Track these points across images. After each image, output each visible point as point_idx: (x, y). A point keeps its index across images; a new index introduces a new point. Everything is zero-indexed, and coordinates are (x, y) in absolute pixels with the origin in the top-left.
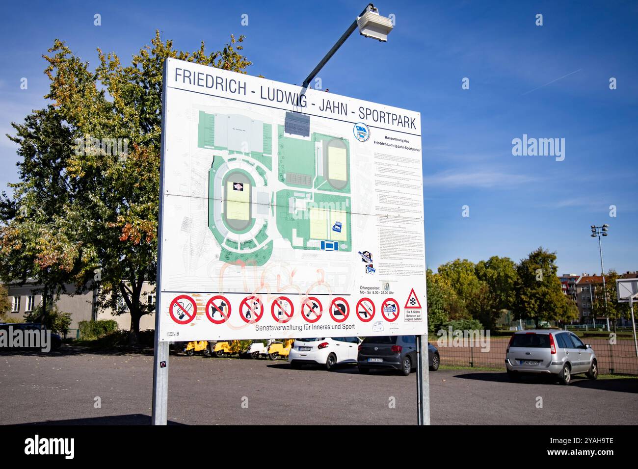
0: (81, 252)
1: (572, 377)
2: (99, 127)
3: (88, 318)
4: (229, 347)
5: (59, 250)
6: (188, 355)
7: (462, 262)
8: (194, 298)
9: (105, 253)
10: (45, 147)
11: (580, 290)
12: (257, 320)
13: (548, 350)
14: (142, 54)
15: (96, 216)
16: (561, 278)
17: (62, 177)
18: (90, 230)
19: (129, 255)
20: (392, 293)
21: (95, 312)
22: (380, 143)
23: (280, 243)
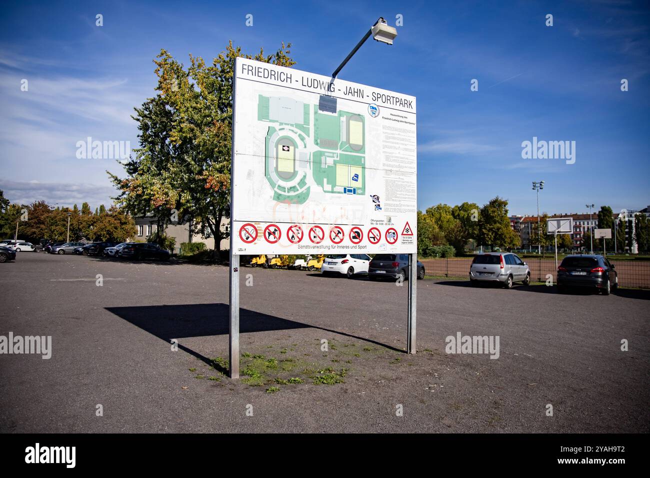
0: (180, 196)
1: (513, 283)
2: (190, 109)
3: (187, 241)
4: (281, 262)
5: (166, 195)
6: (253, 267)
7: (443, 206)
8: (256, 226)
9: (196, 197)
10: (155, 124)
11: (523, 226)
12: (299, 242)
13: (499, 266)
14: (220, 57)
15: (190, 171)
16: (510, 218)
17: (167, 145)
18: (186, 181)
19: (212, 198)
20: (393, 224)
21: (191, 236)
22: (387, 119)
23: (315, 188)
